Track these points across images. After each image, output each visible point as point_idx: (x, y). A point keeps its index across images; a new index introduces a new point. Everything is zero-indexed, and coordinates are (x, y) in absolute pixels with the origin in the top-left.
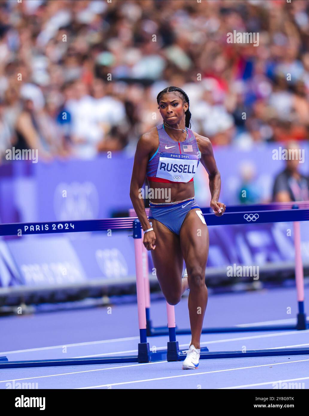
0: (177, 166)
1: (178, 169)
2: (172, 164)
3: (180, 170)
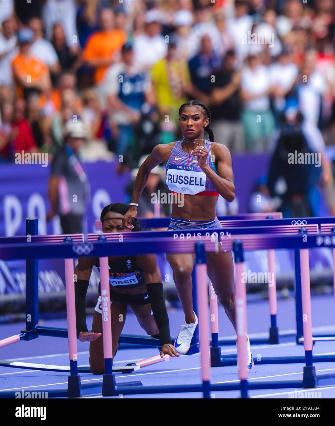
0: (182, 178)
1: (184, 180)
2: (177, 176)
3: (186, 182)
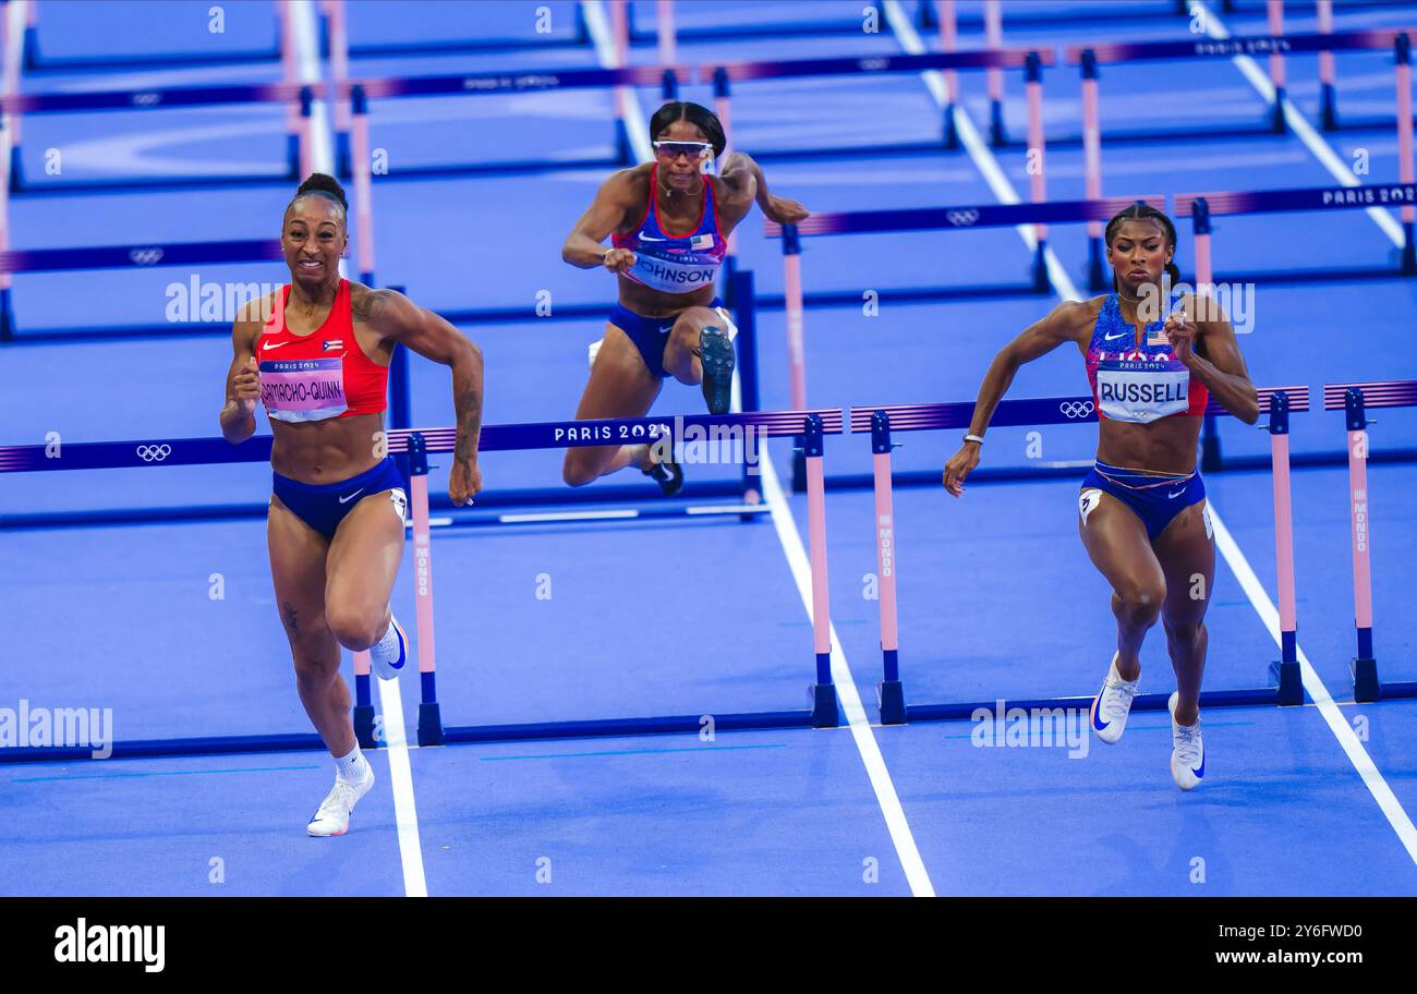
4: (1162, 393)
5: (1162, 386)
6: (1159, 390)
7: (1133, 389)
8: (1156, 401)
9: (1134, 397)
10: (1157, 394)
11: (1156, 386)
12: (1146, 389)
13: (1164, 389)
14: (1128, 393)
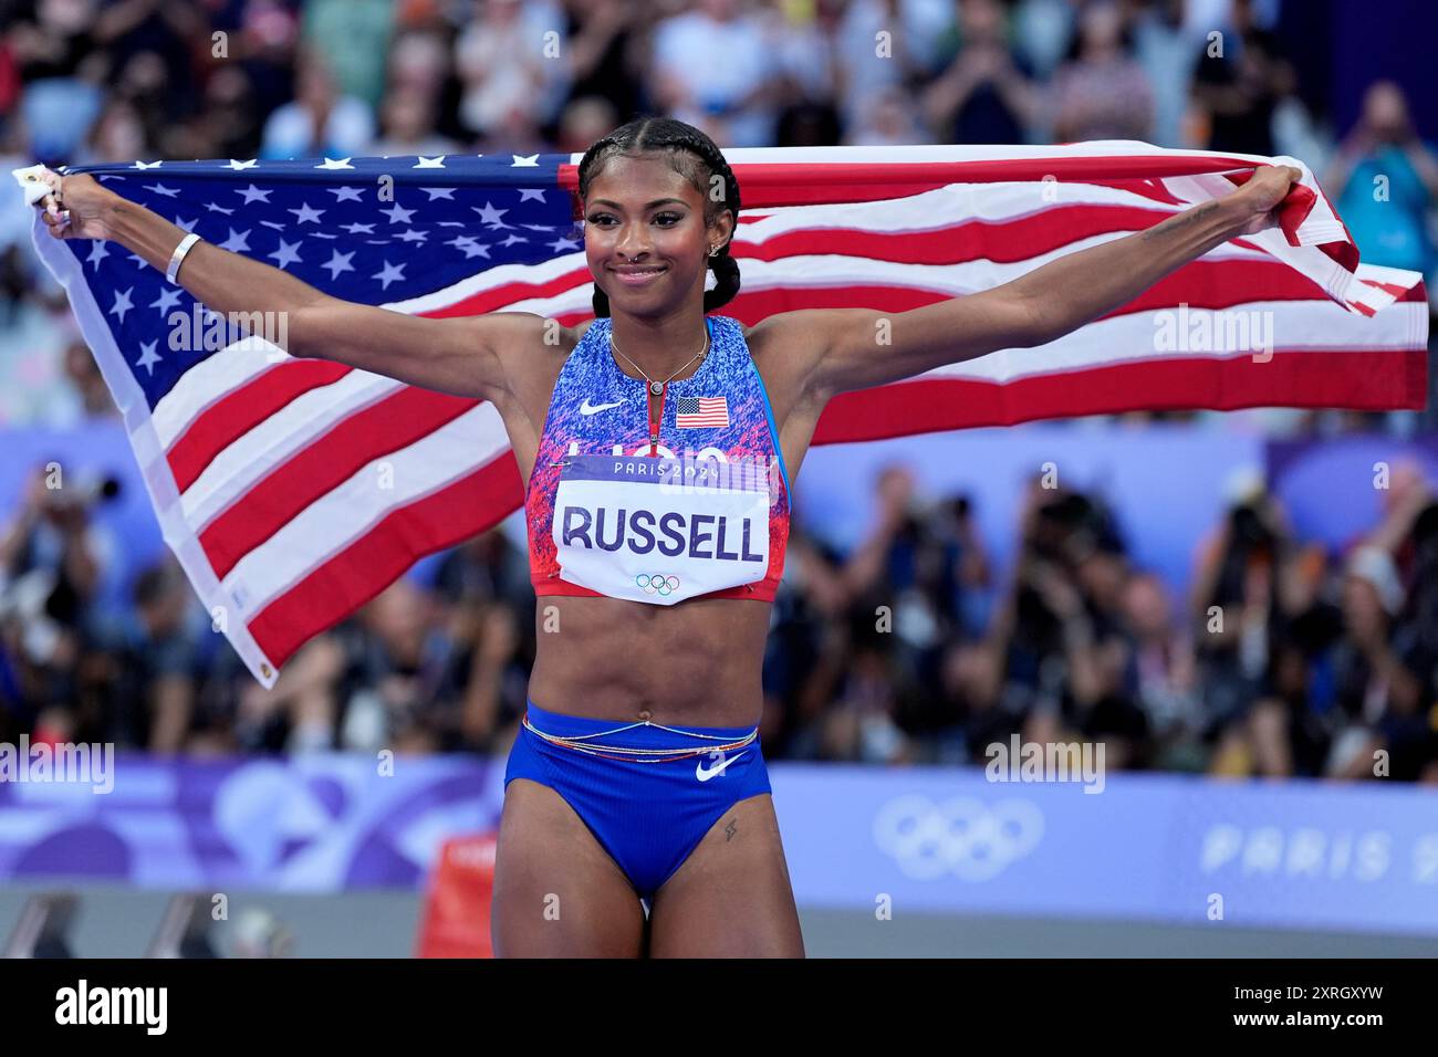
4: (707, 537)
5: (710, 519)
6: (703, 528)
7: (643, 522)
8: (694, 554)
9: (642, 542)
10: (697, 538)
11: (696, 519)
12: (673, 524)
13: (712, 528)
14: (629, 533)
